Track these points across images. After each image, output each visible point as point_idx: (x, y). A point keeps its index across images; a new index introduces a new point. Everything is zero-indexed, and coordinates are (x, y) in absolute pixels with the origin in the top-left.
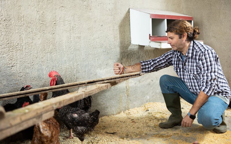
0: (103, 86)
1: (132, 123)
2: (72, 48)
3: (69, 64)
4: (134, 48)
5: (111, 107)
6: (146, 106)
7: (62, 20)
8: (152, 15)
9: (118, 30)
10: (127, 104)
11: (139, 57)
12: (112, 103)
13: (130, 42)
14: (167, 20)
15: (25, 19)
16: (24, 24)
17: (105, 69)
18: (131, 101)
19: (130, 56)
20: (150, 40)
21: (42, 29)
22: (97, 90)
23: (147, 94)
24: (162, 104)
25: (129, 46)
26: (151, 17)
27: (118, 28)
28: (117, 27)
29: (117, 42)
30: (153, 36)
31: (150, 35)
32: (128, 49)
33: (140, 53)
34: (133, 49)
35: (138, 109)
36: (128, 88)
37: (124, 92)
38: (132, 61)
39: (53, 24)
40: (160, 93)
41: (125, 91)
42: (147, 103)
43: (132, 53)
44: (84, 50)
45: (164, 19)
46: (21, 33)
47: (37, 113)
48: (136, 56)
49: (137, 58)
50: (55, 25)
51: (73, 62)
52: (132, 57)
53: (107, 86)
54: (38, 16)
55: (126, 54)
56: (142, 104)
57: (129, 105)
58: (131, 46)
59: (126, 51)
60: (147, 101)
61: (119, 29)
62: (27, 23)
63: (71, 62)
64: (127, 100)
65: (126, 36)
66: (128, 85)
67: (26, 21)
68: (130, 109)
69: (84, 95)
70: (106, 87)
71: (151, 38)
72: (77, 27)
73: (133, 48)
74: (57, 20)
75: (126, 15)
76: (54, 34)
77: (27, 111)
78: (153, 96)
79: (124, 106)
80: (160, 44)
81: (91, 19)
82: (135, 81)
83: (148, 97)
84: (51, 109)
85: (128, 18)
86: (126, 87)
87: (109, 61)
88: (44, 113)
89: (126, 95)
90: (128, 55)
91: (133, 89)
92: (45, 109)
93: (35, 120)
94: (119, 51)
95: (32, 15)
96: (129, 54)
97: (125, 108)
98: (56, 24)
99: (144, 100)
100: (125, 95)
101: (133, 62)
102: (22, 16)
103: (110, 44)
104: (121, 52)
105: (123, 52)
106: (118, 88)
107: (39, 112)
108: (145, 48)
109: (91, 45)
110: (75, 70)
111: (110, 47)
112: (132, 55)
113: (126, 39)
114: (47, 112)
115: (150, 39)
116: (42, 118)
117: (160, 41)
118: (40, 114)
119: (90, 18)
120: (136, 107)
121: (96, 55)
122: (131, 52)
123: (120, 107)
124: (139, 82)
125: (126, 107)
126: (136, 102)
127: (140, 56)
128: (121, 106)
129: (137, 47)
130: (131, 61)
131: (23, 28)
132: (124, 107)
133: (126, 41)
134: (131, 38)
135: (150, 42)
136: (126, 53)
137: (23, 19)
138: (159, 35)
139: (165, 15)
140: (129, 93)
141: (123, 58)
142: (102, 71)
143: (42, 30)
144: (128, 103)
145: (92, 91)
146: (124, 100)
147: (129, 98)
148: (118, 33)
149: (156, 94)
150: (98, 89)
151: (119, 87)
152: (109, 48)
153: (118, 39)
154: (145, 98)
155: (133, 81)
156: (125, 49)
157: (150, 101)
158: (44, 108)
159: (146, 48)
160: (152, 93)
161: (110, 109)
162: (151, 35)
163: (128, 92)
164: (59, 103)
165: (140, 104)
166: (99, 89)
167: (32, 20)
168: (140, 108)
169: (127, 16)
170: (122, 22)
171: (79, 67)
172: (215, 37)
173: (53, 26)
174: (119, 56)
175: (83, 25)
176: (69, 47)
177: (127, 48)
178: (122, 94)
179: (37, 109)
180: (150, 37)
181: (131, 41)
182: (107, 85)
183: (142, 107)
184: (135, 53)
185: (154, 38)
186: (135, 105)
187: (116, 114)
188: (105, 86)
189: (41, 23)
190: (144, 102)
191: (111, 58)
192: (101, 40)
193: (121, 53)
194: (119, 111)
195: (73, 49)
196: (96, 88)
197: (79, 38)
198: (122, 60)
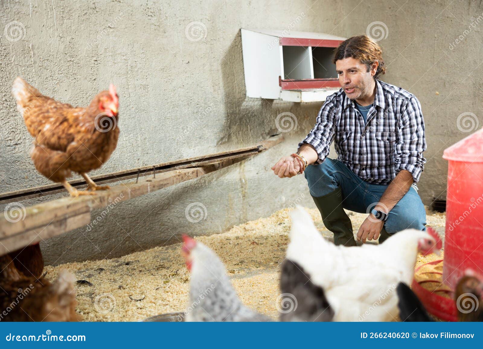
0: (188, 173)
1: (252, 246)
2: (131, 106)
3: (127, 138)
4: (252, 105)
5: (212, 220)
6: (280, 214)
7: (111, 54)
8: (283, 40)
9: (220, 71)
10: (244, 213)
11: (263, 122)
12: (215, 211)
13: (245, 94)
14: (313, 48)
15: (36, 52)
16: (35, 62)
17: (197, 146)
18: (250, 206)
19: (246, 120)
20: (280, 88)
21: (71, 71)
22: (177, 179)
23: (282, 192)
24: (312, 210)
25: (244, 100)
26: (280, 43)
27: (220, 68)
28: (217, 66)
29: (220, 95)
30: (286, 80)
31: (280, 77)
32: (242, 108)
33: (264, 114)
34: (251, 107)
35: (264, 220)
36: (244, 181)
37: (237, 189)
38: (250, 130)
39: (93, 62)
40: (305, 190)
41: (239, 187)
42: (282, 209)
43: (249, 115)
44: (156, 111)
45: (307, 47)
46: (31, 80)
47: (56, 216)
48: (256, 120)
49: (260, 125)
50: (96, 63)
51: (135, 133)
52: (249, 122)
53: (197, 173)
54: (62, 47)
55: (237, 117)
56: (273, 211)
57: (246, 214)
58: (247, 101)
59: (237, 111)
60: (281, 207)
61: (222, 68)
62: (41, 60)
63: (132, 135)
64: (242, 204)
65: (236, 82)
66: (244, 175)
67: (39, 56)
68: (250, 222)
69: (149, 187)
70: (195, 174)
71: (282, 83)
72: (139, 66)
73: (250, 105)
74: (100, 53)
75: (235, 42)
76: (96, 82)
77: (35, 211)
78: (293, 196)
79: (237, 216)
80: (299, 93)
81: (167, 50)
82: (258, 168)
83: (284, 199)
84: (85, 210)
85: (239, 47)
86: (241, 179)
87: (204, 131)
88: (70, 217)
89: (240, 194)
90: (241, 119)
91: (254, 183)
92: (70, 209)
93: (52, 227)
94: (223, 112)
95: (50, 44)
96: (244, 116)
97: (240, 219)
98: (99, 62)
99: (276, 205)
100: (238, 195)
101: (252, 131)
102: (30, 46)
103: (206, 98)
104: (228, 113)
105: (232, 113)
106: (225, 181)
107: (59, 213)
108: (273, 105)
109: (169, 101)
110: (140, 149)
111: (205, 104)
112: (249, 118)
113: (237, 87)
114: (76, 214)
115: (280, 85)
116: (66, 226)
117: (299, 89)
118: (62, 218)
119: (164, 48)
120: (261, 218)
121: (180, 120)
122: (248, 112)
123: (230, 217)
124: (265, 169)
125: (242, 217)
126: (260, 208)
127: (265, 121)
128: (232, 216)
129: (258, 103)
130: (248, 130)
131: (34, 70)
132: (238, 218)
133: (237, 92)
134: (245, 87)
135: (281, 92)
136: (238, 115)
137: (32, 52)
138: (299, 79)
139: (308, 39)
140: (246, 191)
141: (232, 124)
142: (192, 149)
143: (72, 73)
144: (244, 211)
145: (166, 179)
146: (236, 205)
147: (246, 200)
148: (221, 76)
149: (298, 193)
150: (178, 177)
151: (227, 180)
152: (203, 105)
153: (221, 88)
154: (277, 200)
155: (252, 168)
156: (236, 107)
157: (287, 206)
158: (68, 207)
159: (277, 105)
160: (291, 191)
161: (211, 222)
162: (283, 78)
163: (245, 189)
164: (98, 200)
165: (268, 212)
166: (181, 177)
167: (51, 54)
168: (268, 218)
169: (237, 44)
170: (226, 55)
171: (148, 144)
172: (406, 80)
173: (93, 65)
174: (224, 121)
175: (152, 62)
176: (127, 105)
177: (239, 106)
178: (232, 193)
179: (56, 209)
180: (280, 81)
181: (246, 91)
182: (197, 171)
183: (273, 216)
184: (256, 114)
185: (287, 83)
186: (258, 213)
187: (223, 232)
188: (193, 172)
189: (69, 59)
190: (277, 208)
191: (209, 124)
192: (188, 91)
193: (228, 116)
194: (228, 226)
195: (133, 109)
196: (174, 175)
197: (145, 87)
198: (230, 128)
